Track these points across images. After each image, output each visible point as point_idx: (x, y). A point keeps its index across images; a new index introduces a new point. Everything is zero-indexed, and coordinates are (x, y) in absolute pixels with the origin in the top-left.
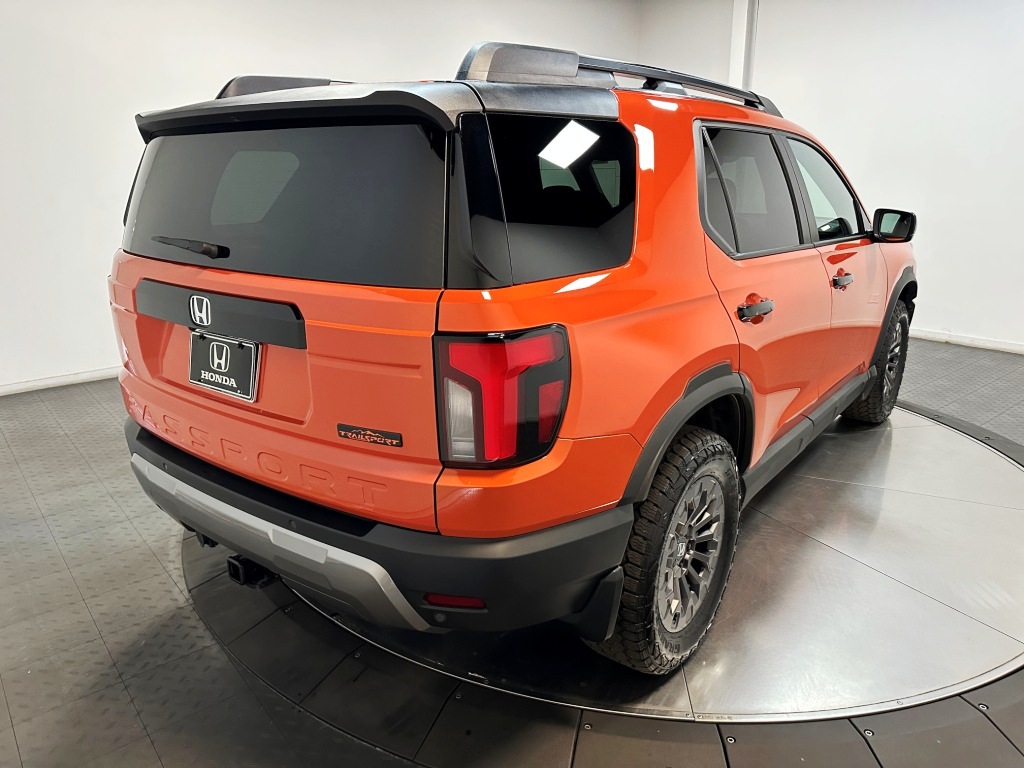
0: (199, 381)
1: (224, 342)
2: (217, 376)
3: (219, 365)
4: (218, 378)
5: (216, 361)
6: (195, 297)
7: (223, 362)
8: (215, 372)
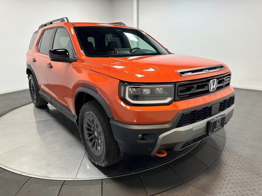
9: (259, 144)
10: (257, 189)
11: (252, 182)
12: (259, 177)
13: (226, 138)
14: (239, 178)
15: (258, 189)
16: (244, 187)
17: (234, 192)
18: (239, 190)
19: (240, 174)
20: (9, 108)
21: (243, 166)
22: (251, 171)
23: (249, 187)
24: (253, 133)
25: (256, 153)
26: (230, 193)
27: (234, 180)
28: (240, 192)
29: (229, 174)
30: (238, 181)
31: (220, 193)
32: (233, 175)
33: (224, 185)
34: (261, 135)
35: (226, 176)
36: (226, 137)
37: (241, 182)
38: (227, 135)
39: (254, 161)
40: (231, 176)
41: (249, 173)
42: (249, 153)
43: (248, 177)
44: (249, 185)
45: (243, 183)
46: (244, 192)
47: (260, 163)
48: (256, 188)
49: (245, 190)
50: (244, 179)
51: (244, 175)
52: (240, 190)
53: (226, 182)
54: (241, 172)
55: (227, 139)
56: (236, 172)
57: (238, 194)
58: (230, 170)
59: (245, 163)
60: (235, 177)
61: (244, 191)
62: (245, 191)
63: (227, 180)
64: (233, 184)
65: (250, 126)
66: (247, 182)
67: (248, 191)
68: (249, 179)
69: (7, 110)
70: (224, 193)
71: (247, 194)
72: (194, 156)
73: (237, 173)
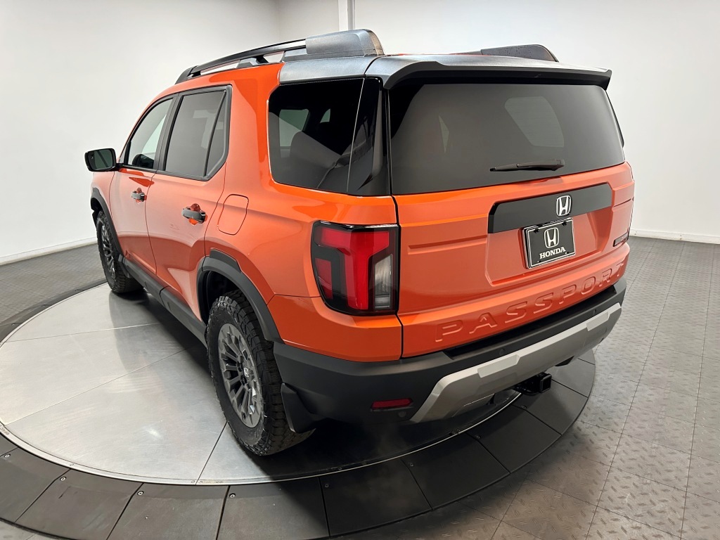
0: (540, 262)
1: (553, 227)
2: (552, 251)
3: (552, 243)
4: (552, 252)
5: (550, 241)
6: (560, 198)
7: (554, 240)
8: (550, 250)
9: (671, 374)
10: (673, 478)
11: (662, 464)
12: (675, 451)
13: (596, 364)
14: (632, 457)
15: (676, 477)
16: (646, 476)
17: (624, 487)
18: (634, 484)
19: (635, 447)
20: (24, 307)
21: (639, 427)
22: (659, 440)
23: (656, 476)
24: (657, 349)
25: (667, 396)
26: (615, 490)
27: (623, 462)
28: (637, 487)
29: (609, 448)
30: (633, 462)
31: (594, 491)
32: (618, 450)
33: (600, 474)
34: (675, 352)
35: (604, 454)
36: (595, 361)
37: (639, 465)
38: (598, 357)
39: (663, 417)
40: (615, 453)
41: (654, 445)
42: (651, 398)
43: (654, 454)
44: (657, 471)
45: (642, 468)
46: (645, 487)
47: (678, 421)
48: (672, 476)
49: (648, 481)
50: (644, 459)
51: (643, 448)
52: (636, 483)
53: (605, 466)
54: (638, 443)
55: (598, 367)
56: (626, 443)
57: (633, 493)
58: (612, 440)
59: (645, 421)
60: (624, 454)
61: (646, 483)
62: (649, 484)
63: (608, 461)
64: (621, 470)
65: (649, 331)
66: (652, 465)
67: (655, 484)
68: (655, 456)
69: (20, 313)
70: (602, 491)
71: (653, 491)
72: (528, 410)
73: (629, 445)
